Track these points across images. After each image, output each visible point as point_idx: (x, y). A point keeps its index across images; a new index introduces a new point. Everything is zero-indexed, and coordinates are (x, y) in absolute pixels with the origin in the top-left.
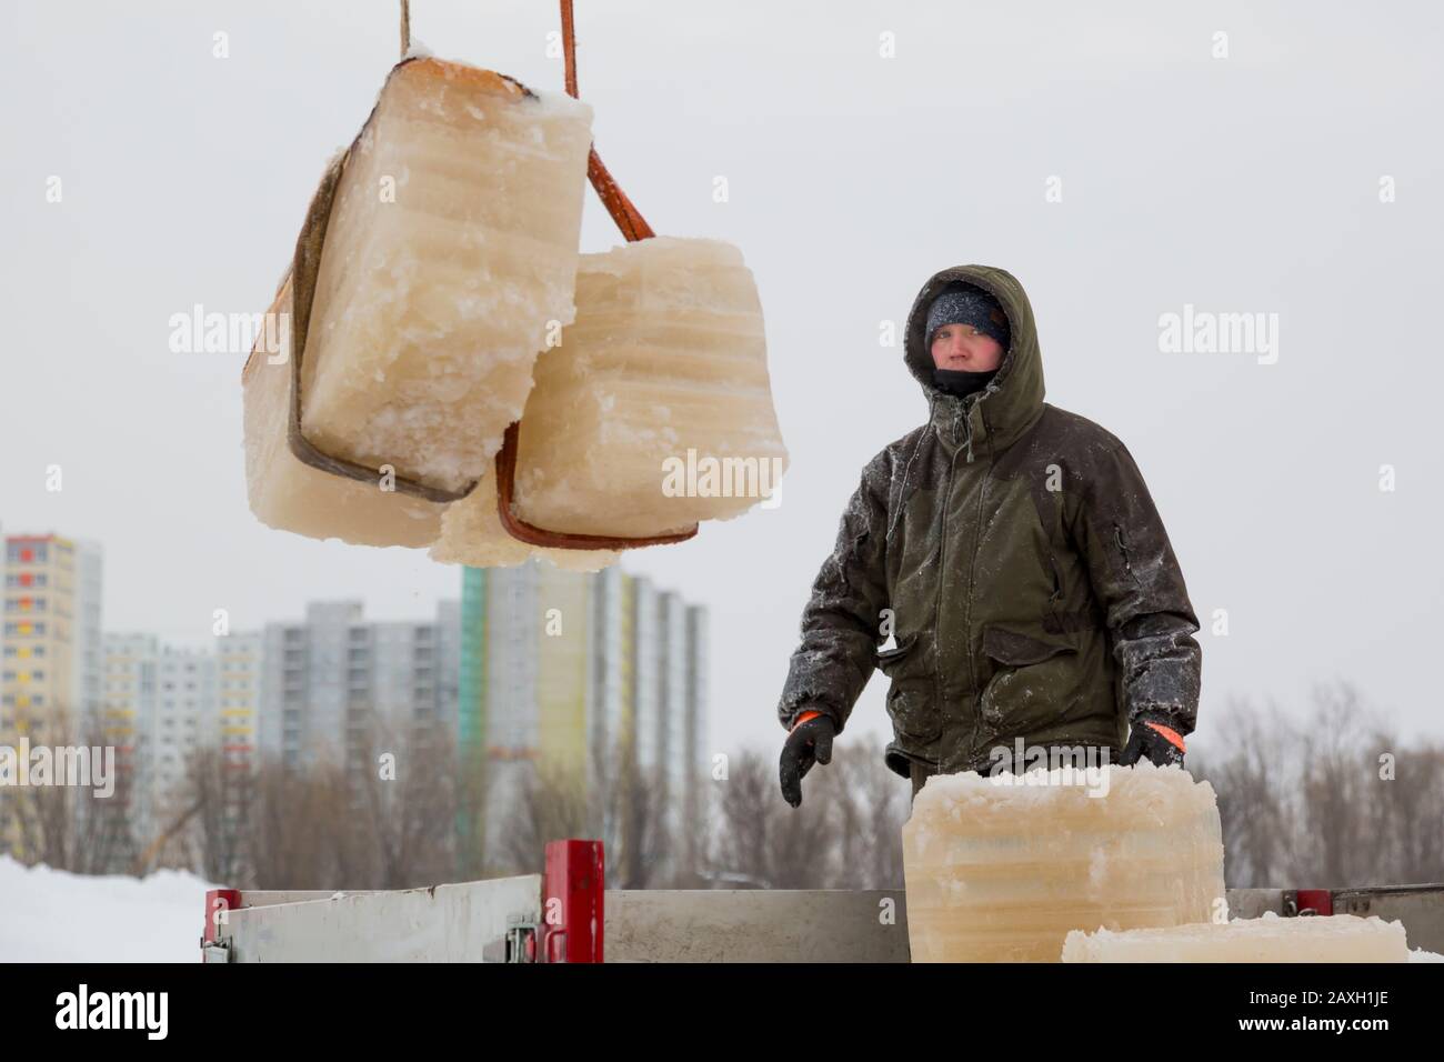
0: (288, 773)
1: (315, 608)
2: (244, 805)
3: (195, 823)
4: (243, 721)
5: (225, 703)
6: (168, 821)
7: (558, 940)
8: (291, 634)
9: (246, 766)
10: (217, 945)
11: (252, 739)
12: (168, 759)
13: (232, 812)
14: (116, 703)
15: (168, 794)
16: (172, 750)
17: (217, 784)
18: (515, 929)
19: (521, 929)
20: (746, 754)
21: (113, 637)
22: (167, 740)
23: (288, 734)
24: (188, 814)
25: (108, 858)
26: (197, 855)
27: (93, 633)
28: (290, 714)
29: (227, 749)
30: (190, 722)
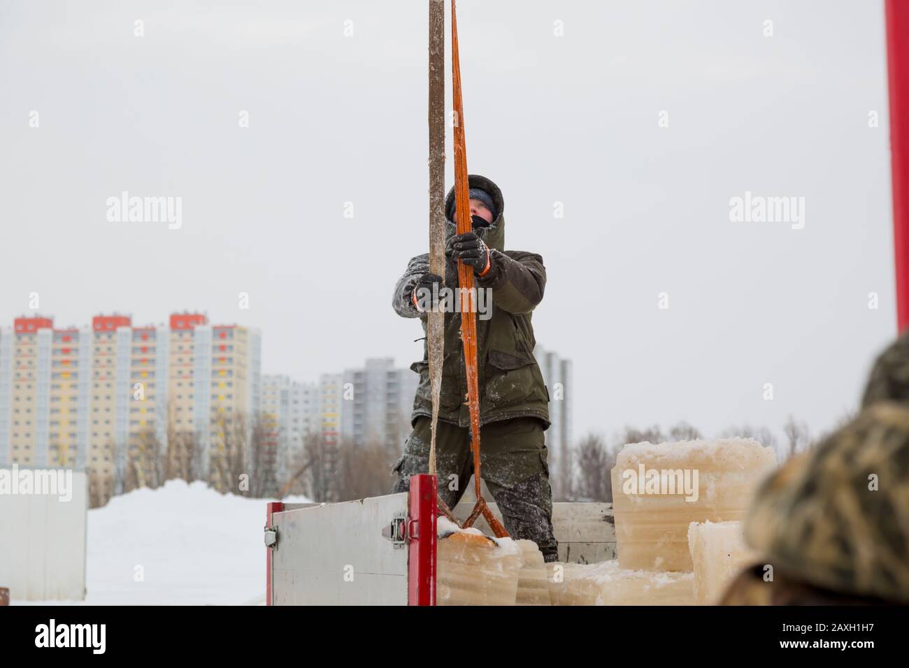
0: (356, 446)
1: (370, 362)
2: (333, 462)
3: (309, 472)
4: (333, 420)
5: (324, 411)
6: (295, 471)
7: (415, 525)
8: (358, 375)
9: (334, 443)
10: (271, 530)
11: (338, 429)
12: (295, 439)
13: (328, 466)
14: (269, 411)
15: (296, 457)
16: (297, 434)
17: (319, 451)
18: (395, 520)
19: (398, 520)
20: (591, 437)
21: (267, 377)
22: (295, 429)
23: (357, 426)
24: (306, 467)
25: (264, 490)
26: (309, 489)
27: (257, 375)
28: (357, 416)
29: (325, 434)
30: (307, 420)
